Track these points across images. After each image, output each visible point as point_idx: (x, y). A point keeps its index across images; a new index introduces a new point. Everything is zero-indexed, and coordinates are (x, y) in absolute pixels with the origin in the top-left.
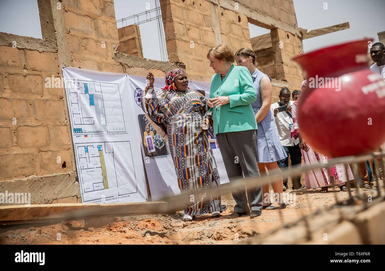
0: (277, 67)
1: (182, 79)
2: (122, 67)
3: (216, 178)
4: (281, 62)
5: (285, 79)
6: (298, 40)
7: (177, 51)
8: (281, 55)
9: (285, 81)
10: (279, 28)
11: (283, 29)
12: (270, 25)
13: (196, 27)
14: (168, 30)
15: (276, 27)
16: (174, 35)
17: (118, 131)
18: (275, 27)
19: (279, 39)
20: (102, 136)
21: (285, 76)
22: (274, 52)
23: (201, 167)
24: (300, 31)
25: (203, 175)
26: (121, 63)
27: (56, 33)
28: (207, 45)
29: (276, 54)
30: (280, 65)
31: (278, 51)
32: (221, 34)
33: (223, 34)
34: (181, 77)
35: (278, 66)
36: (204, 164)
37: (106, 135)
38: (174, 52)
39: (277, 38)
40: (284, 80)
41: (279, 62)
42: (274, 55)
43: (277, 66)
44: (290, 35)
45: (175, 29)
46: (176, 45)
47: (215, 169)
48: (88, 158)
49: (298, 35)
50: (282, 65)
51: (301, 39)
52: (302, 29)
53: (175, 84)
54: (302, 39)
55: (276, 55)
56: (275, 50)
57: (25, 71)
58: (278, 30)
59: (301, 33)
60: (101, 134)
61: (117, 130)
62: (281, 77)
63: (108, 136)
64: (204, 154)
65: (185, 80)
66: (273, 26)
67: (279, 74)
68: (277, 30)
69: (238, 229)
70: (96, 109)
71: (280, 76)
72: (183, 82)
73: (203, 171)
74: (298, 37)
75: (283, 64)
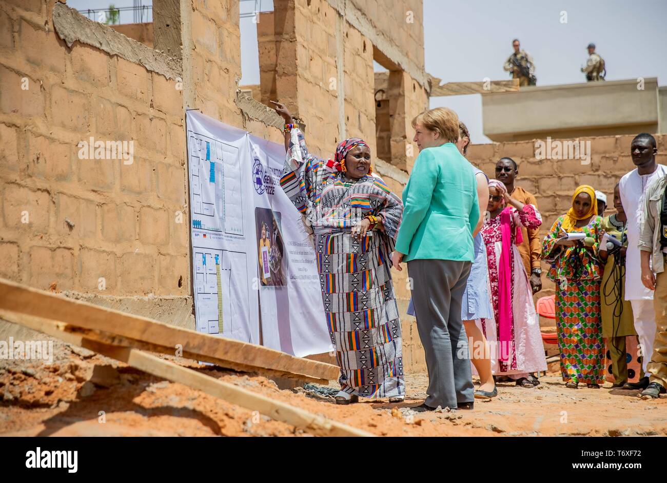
0: (395, 143)
1: (358, 156)
2: (242, 118)
3: (395, 336)
4: (402, 136)
5: (406, 167)
6: (425, 96)
7: (297, 98)
8: (404, 122)
9: (406, 173)
10: (405, 70)
11: (409, 73)
12: (397, 63)
13: (319, 55)
14: (283, 56)
15: (403, 68)
16: (296, 66)
17: (236, 233)
18: (401, 67)
19: (403, 91)
20: (220, 238)
21: (407, 164)
22: (391, 113)
23: (357, 314)
24: (429, 80)
25: (358, 329)
26: (242, 110)
27: (181, 47)
28: (328, 91)
29: (394, 118)
30: (401, 141)
31: (399, 114)
32: (344, 73)
33: (346, 72)
34: (358, 152)
35: (395, 141)
36: (362, 309)
37: (223, 237)
38: (290, 98)
39: (401, 89)
40: (404, 169)
41: (398, 135)
42: (391, 119)
43: (393, 141)
44: (417, 85)
45: (298, 57)
46: (296, 86)
47: (395, 320)
48: (205, 274)
49: (426, 88)
50: (405, 142)
51: (428, 94)
52: (431, 76)
53: (345, 161)
54: (430, 96)
55: (395, 121)
56: (395, 112)
57: (151, 110)
58: (405, 74)
59: (430, 83)
60: (220, 235)
61: (235, 230)
62: (398, 163)
63: (227, 240)
64: (364, 293)
65: (363, 159)
66: (399, 64)
67: (396, 158)
68: (402, 73)
69: (466, 422)
70: (216, 190)
71: (398, 161)
72: (359, 162)
73: (360, 323)
74: (426, 90)
75: (405, 140)
